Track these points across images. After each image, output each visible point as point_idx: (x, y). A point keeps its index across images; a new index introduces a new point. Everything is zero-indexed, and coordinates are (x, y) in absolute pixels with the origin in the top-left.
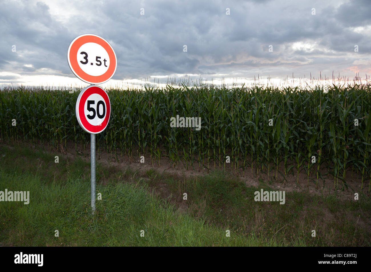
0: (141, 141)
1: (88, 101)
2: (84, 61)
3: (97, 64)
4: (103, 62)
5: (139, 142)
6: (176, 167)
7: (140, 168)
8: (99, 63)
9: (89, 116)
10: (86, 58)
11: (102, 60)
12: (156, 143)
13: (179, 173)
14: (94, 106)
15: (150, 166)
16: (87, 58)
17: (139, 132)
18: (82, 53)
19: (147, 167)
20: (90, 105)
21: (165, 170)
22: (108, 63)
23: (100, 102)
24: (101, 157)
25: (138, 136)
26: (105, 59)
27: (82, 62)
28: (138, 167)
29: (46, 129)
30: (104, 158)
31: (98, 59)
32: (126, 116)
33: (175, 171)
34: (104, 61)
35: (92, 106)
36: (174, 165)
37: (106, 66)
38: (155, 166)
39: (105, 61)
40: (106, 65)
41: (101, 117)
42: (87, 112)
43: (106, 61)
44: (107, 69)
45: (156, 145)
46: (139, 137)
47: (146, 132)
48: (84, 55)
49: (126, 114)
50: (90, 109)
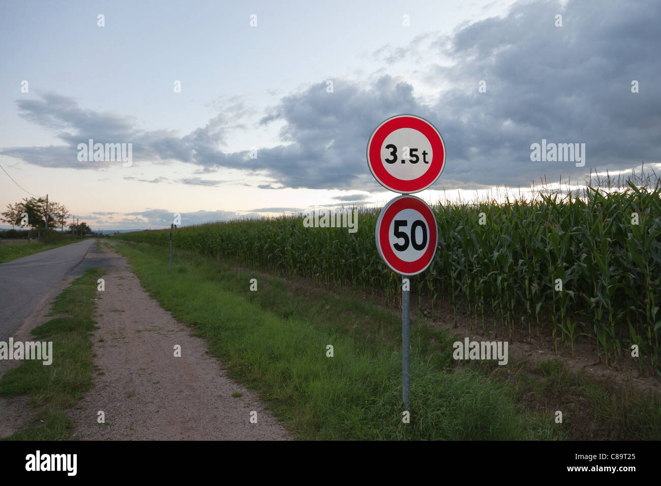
0: (531, 300)
1: (396, 222)
2: (391, 158)
3: (411, 161)
4: (421, 157)
5: (528, 303)
6: (615, 364)
7: (530, 353)
8: (414, 159)
9: (396, 246)
10: (394, 154)
11: (419, 154)
12: (565, 307)
13: (619, 378)
14: (407, 230)
15: (551, 352)
16: (396, 154)
17: (527, 282)
18: (388, 147)
19: (544, 353)
20: (400, 227)
21: (585, 367)
22: (430, 158)
23: (417, 223)
24: (461, 325)
25: (525, 290)
26: (424, 151)
27: (387, 161)
28: (527, 351)
29: (379, 270)
30: (465, 326)
31: (414, 153)
32: (501, 250)
33: (608, 372)
34: (423, 154)
35: (401, 229)
36: (609, 360)
37: (427, 163)
38: (562, 354)
39: (425, 154)
40: (426, 161)
41: (418, 248)
42: (393, 240)
43: (427, 154)
44: (428, 166)
45: (563, 310)
46: (527, 292)
47: (543, 283)
48: (391, 150)
49: (501, 247)
50: (398, 234)
